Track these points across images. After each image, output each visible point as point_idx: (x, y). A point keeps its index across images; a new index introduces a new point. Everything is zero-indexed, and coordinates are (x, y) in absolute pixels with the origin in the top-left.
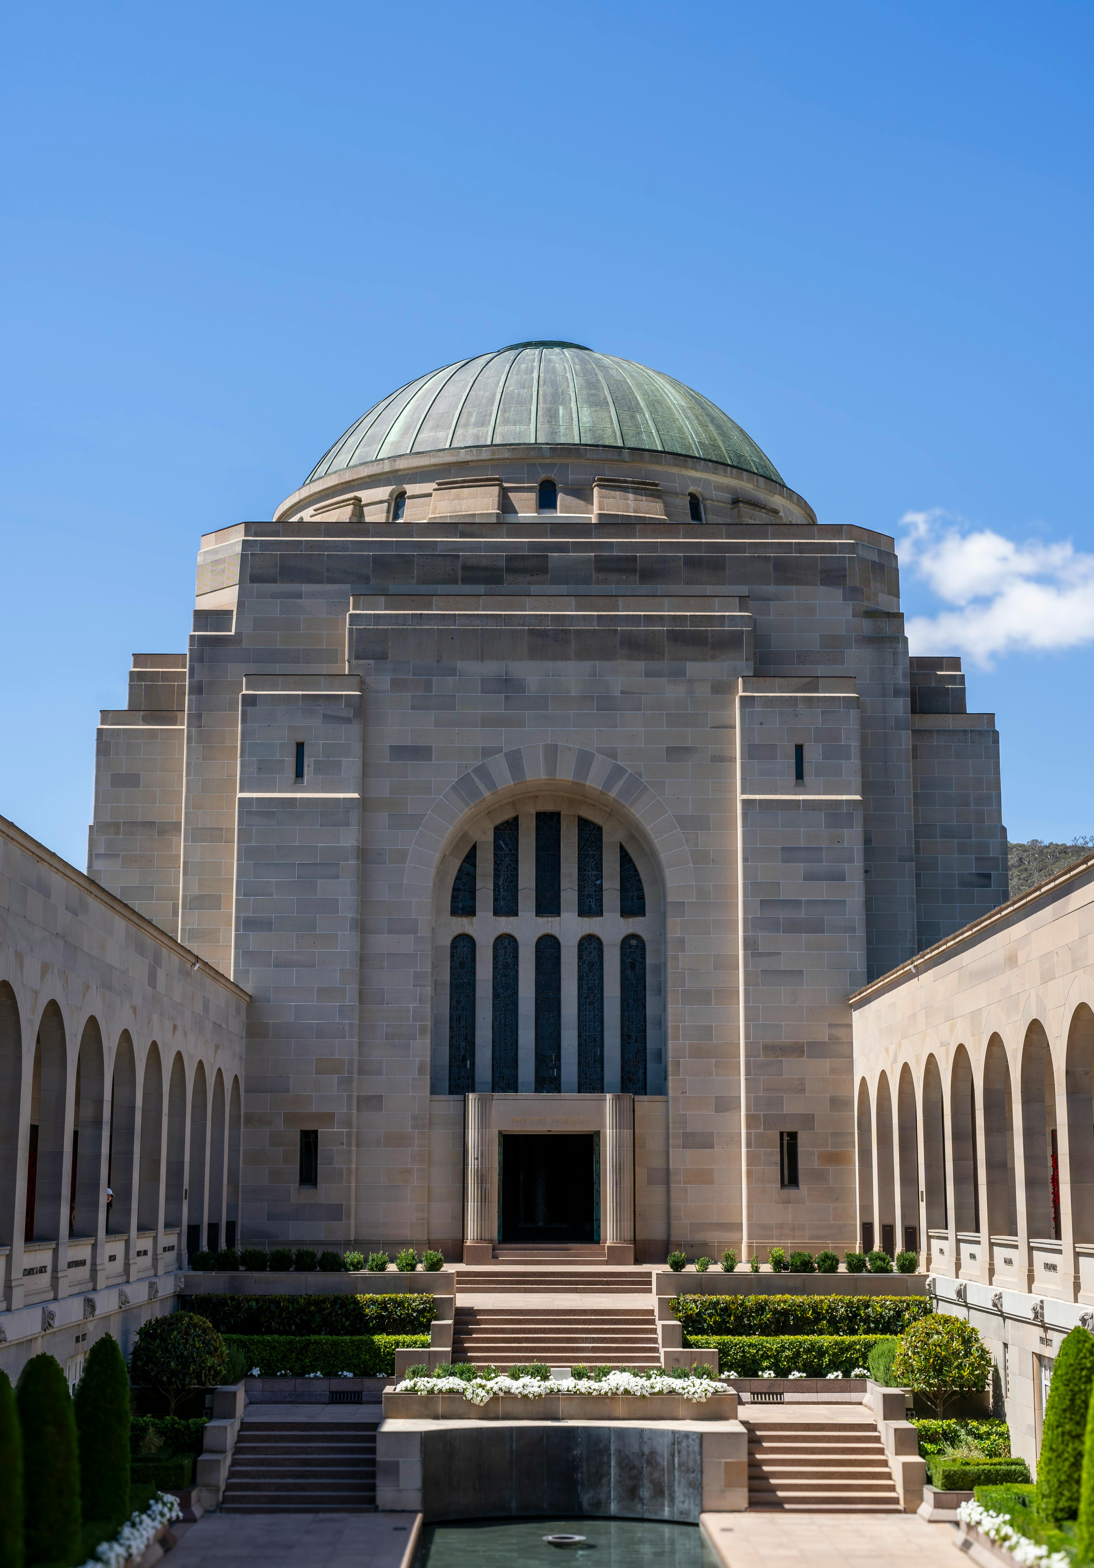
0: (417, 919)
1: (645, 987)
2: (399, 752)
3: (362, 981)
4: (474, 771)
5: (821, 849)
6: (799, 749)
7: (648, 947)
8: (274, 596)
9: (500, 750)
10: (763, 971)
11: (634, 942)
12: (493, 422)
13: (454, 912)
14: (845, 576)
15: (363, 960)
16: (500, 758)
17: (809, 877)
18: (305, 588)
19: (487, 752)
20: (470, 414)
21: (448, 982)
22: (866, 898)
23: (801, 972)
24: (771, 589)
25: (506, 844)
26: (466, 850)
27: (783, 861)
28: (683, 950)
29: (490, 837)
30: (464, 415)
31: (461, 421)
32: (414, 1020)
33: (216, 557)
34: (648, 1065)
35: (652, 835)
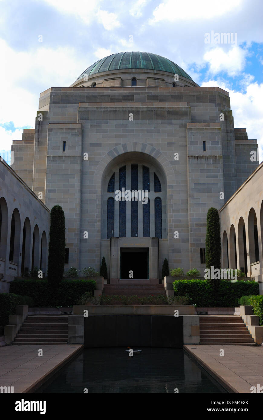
0: (97, 190)
1: (161, 212)
2: (92, 144)
3: (81, 207)
4: (113, 149)
5: (211, 169)
6: (204, 142)
7: (162, 200)
8: (59, 107)
9: (120, 144)
10: (195, 203)
11: (158, 200)
12: (119, 65)
13: (108, 191)
14: (216, 100)
15: (82, 201)
16: (121, 146)
17: (207, 177)
18: (67, 105)
19: (117, 144)
20: (113, 63)
21: (107, 210)
22: (224, 182)
23: (206, 203)
24: (195, 104)
25: (123, 173)
26: (112, 174)
27: (200, 173)
28: (172, 198)
29: (118, 171)
30: (112, 64)
31: (111, 65)
32: (96, 218)
33: (44, 98)
34: (162, 233)
35: (163, 167)
